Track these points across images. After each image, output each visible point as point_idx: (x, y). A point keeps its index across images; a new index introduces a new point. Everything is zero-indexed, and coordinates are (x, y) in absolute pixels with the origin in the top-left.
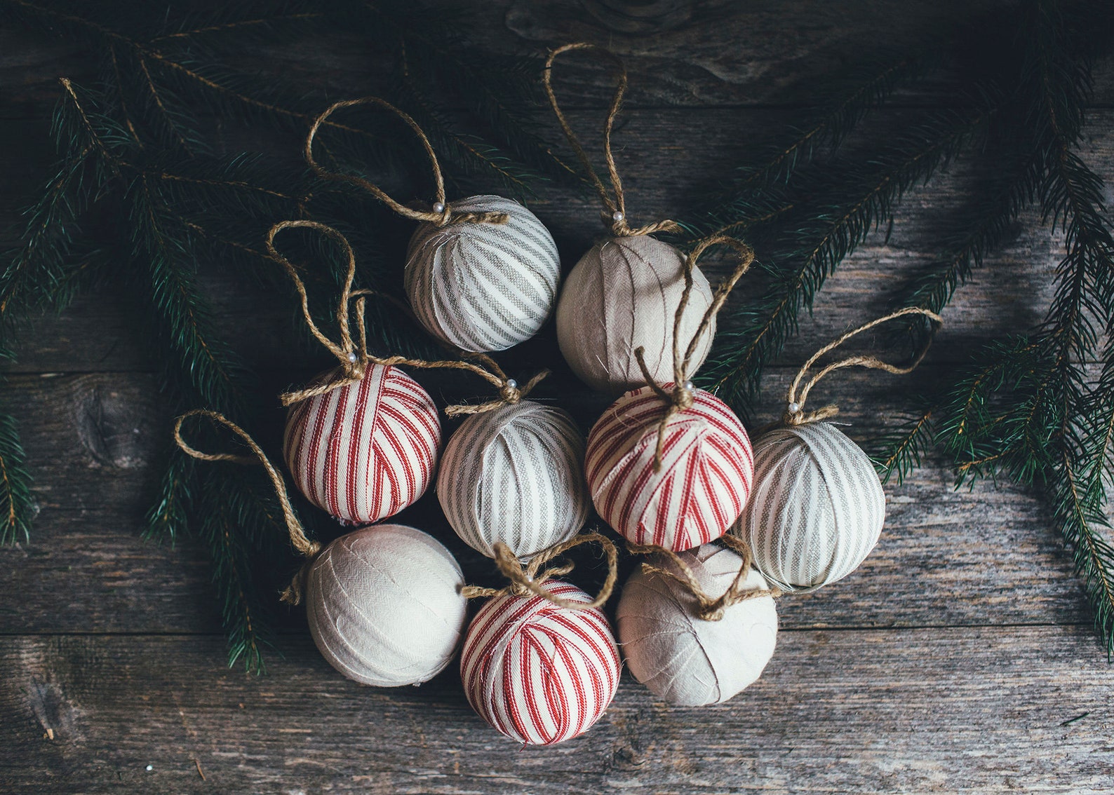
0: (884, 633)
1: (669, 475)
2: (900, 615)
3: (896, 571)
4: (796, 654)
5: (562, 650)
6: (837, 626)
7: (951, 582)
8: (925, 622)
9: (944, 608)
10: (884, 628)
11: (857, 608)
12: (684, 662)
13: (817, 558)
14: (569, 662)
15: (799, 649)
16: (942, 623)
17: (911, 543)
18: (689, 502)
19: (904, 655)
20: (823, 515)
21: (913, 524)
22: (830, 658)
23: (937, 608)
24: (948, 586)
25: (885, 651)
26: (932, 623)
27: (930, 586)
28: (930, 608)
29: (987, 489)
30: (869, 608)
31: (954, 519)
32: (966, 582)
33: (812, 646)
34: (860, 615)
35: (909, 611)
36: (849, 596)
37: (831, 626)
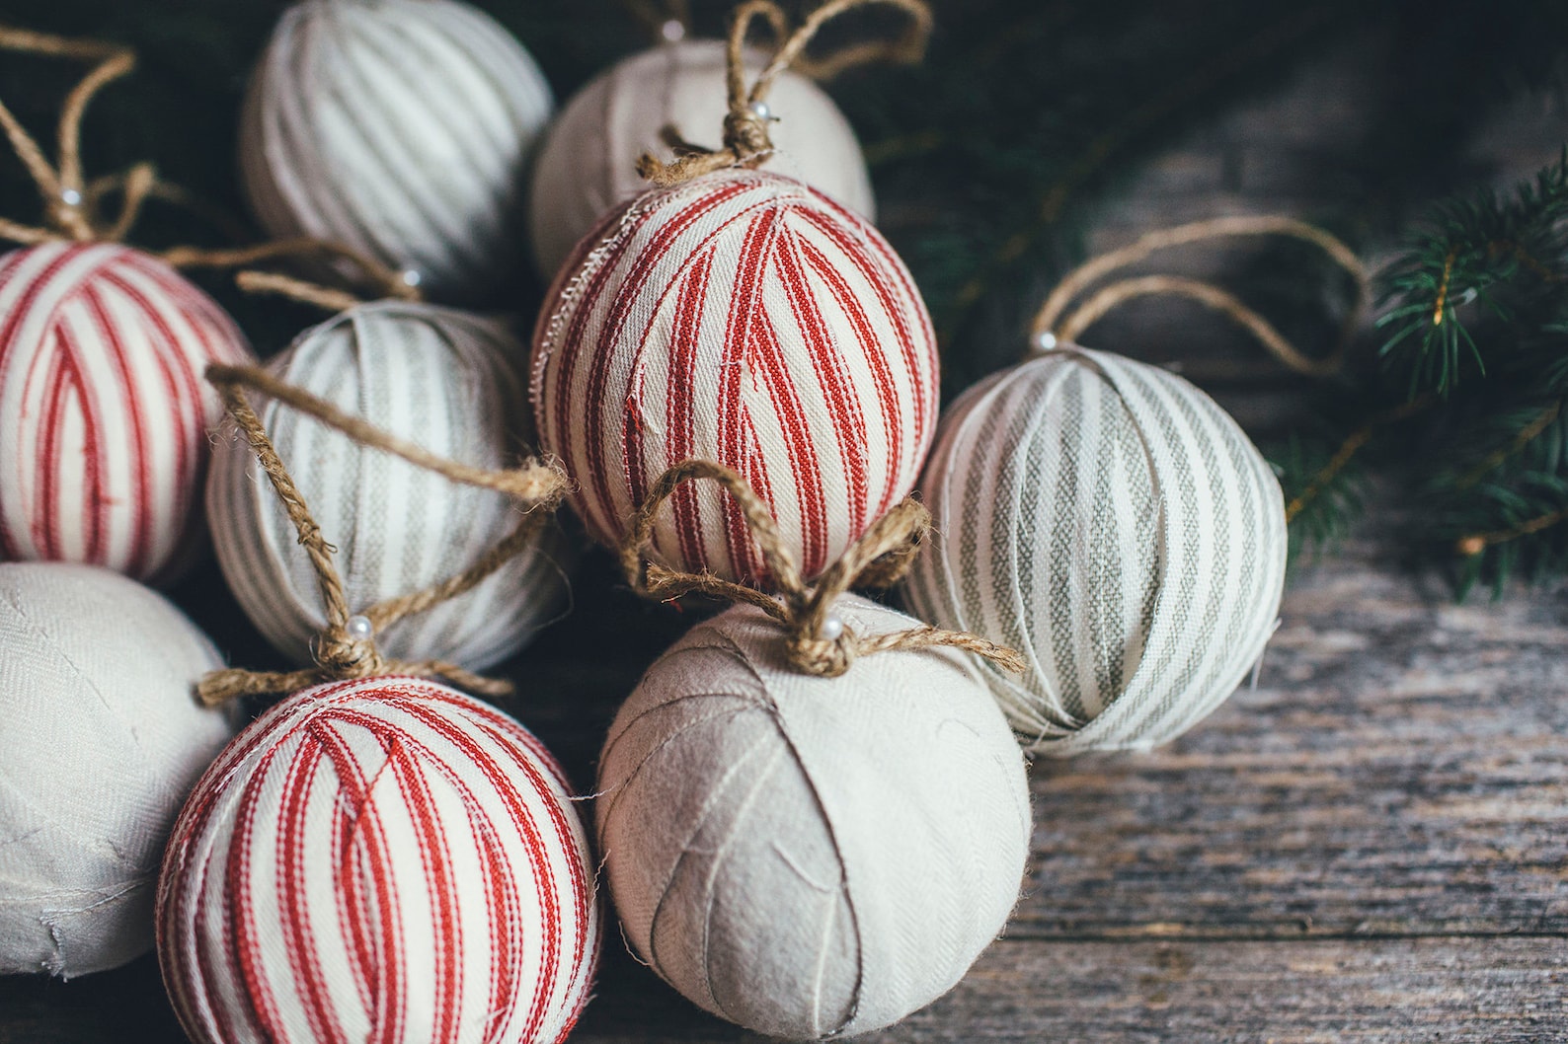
0: (1337, 951)
1: (699, 255)
2: (1373, 905)
3: (1347, 800)
4: (1108, 1001)
5: (406, 767)
6: (1209, 932)
7: (1491, 825)
8: (1443, 922)
9: (1486, 888)
10: (1336, 937)
11: (1258, 887)
12: (742, 799)
13: (1114, 573)
14: (419, 800)
15: (1114, 988)
16: (1492, 928)
17: (1375, 733)
18: (748, 318)
19: (1402, 1005)
20: (1118, 452)
21: (1368, 693)
22: (1199, 1014)
23: (1467, 888)
24: (1485, 836)
25: (1346, 997)
26: (1463, 927)
27: (1440, 834)
28: (1449, 887)
29: (1533, 620)
30: (1290, 888)
31: (1470, 683)
32: (1531, 824)
33: (1148, 981)
34: (1267, 905)
35: (1394, 895)
36: (1234, 858)
37: (1192, 931)
